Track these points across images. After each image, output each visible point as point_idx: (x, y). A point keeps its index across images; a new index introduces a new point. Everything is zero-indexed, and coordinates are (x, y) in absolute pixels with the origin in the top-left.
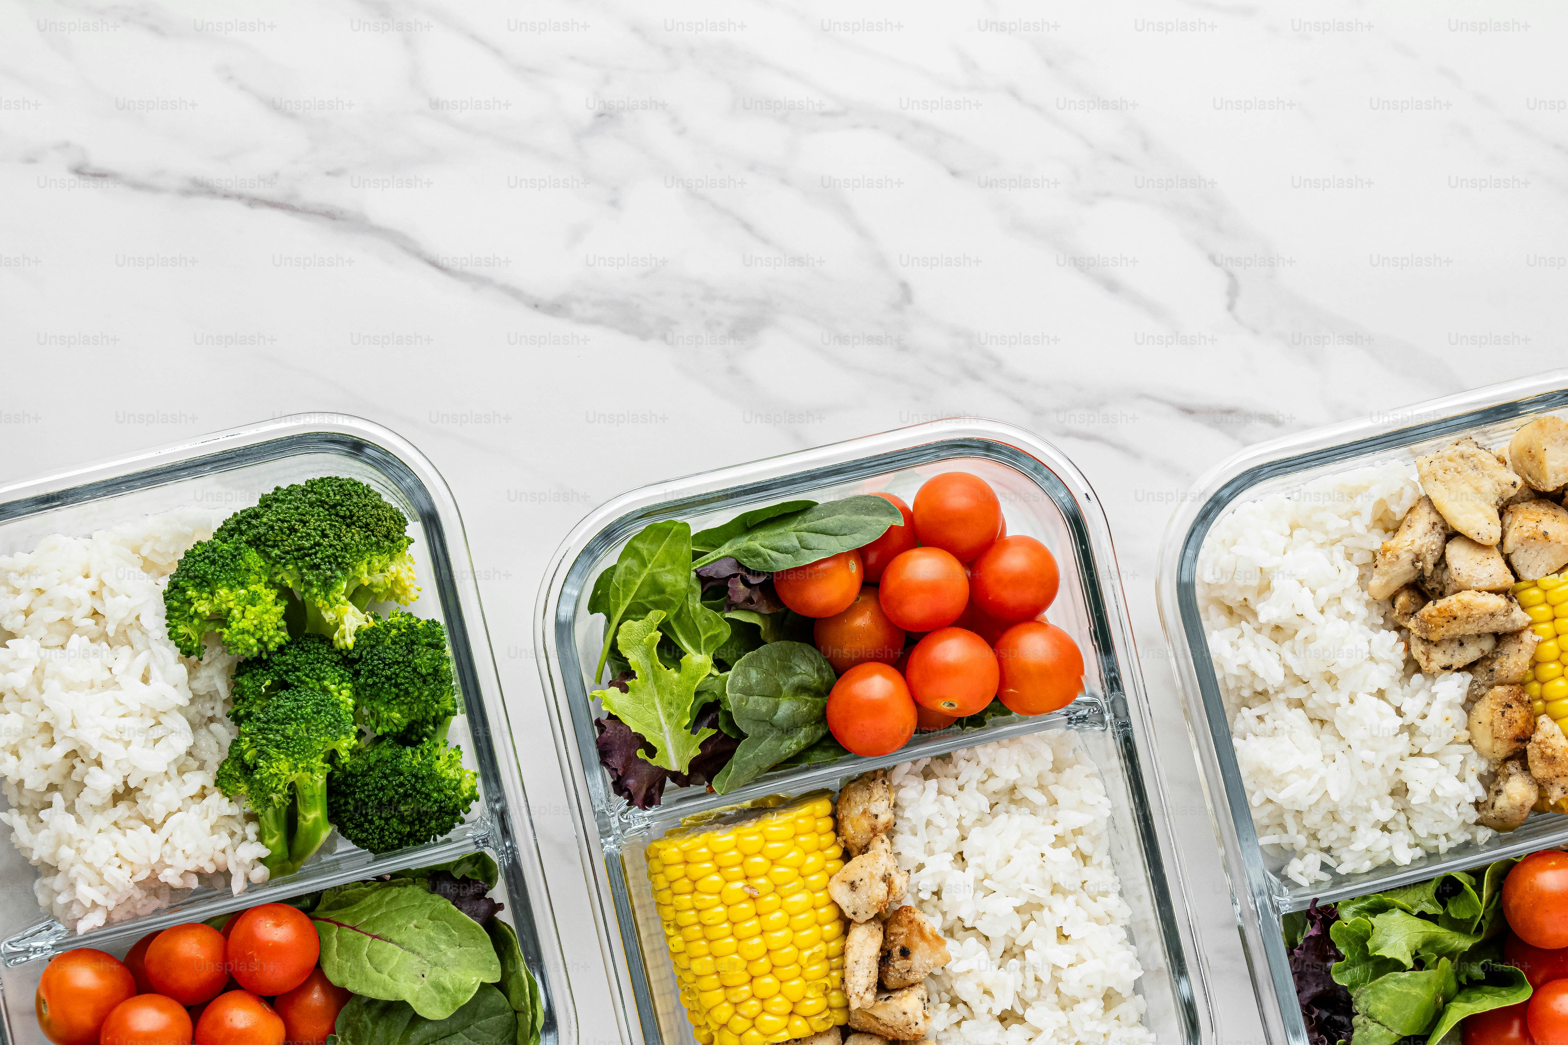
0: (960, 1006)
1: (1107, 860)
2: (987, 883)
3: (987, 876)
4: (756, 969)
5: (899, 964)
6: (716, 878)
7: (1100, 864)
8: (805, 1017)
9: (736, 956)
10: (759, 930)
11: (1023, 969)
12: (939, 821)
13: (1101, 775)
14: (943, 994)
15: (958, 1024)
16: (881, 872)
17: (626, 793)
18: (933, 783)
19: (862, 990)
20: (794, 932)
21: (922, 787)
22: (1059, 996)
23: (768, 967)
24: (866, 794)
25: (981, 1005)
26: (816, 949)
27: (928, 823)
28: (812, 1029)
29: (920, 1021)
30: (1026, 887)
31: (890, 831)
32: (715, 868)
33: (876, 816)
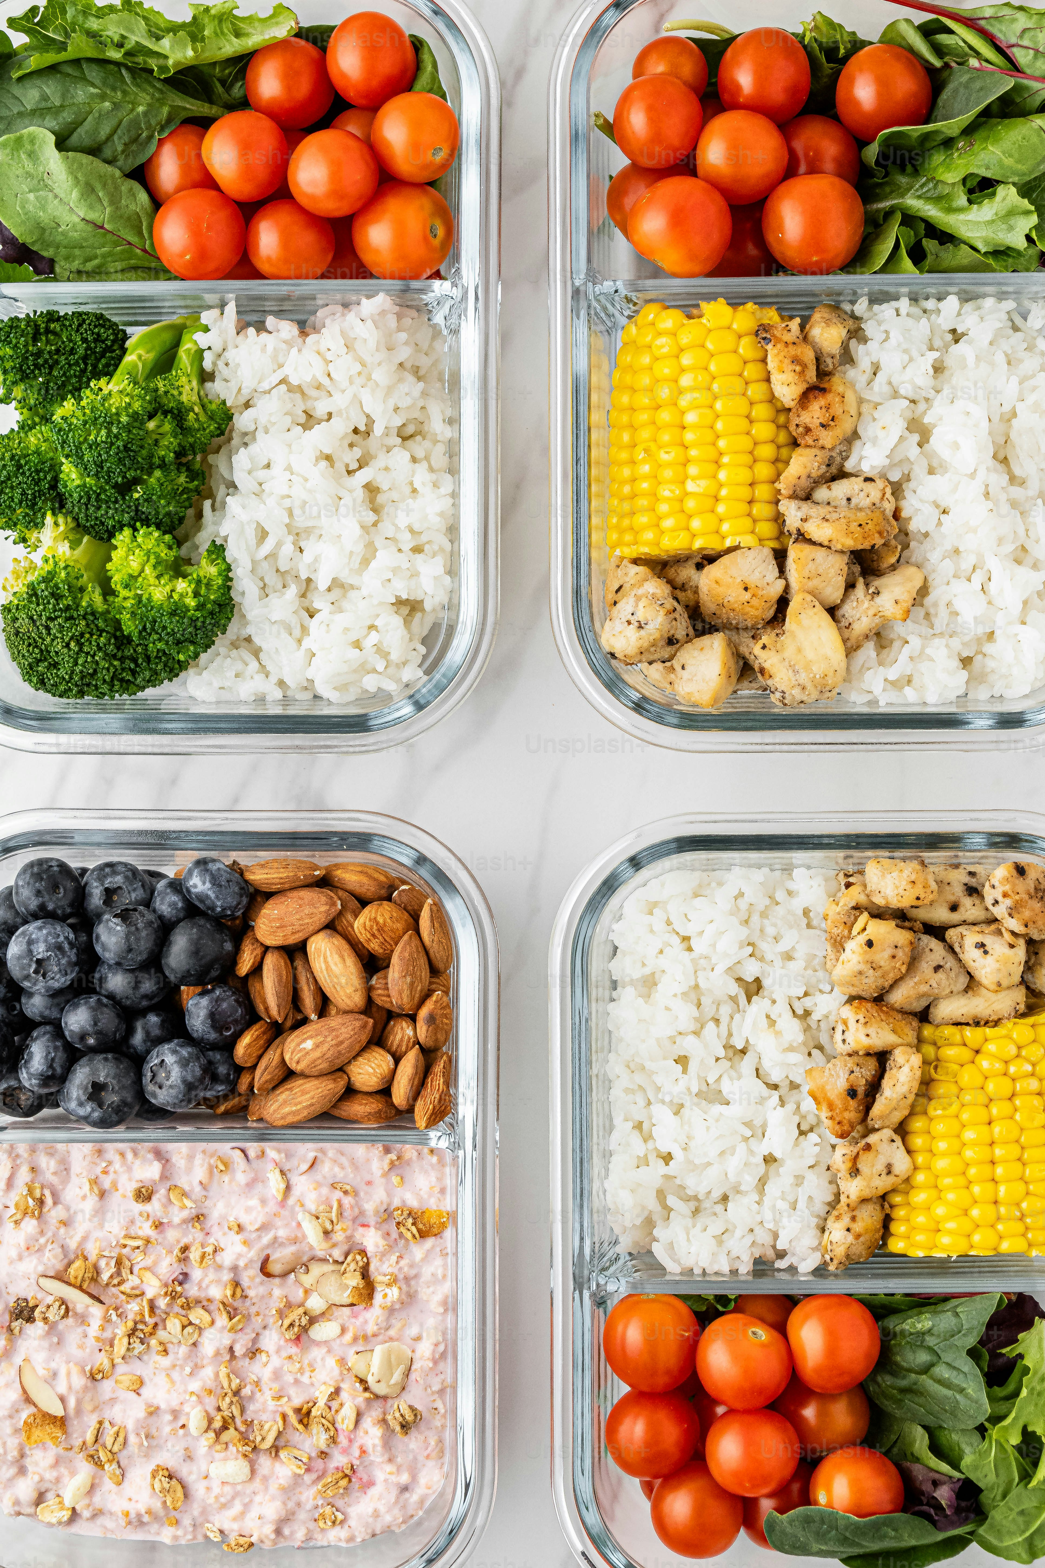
1: (617, 1121)
2: (749, 1134)
3: (746, 1139)
4: (1006, 1107)
5: (861, 1083)
7: (626, 1118)
8: (965, 1045)
9: (1025, 1125)
10: (995, 1147)
11: (730, 1035)
12: (783, 1206)
15: (806, 994)
16: (859, 1178)
18: (779, 1243)
19: (906, 1069)
20: (958, 1135)
21: (793, 1245)
22: (699, 1000)
23: (993, 1106)
24: (852, 1252)
25: (781, 1010)
27: (794, 1206)
28: (961, 1031)
30: (710, 1122)
31: (835, 1208)
33: (847, 1229)
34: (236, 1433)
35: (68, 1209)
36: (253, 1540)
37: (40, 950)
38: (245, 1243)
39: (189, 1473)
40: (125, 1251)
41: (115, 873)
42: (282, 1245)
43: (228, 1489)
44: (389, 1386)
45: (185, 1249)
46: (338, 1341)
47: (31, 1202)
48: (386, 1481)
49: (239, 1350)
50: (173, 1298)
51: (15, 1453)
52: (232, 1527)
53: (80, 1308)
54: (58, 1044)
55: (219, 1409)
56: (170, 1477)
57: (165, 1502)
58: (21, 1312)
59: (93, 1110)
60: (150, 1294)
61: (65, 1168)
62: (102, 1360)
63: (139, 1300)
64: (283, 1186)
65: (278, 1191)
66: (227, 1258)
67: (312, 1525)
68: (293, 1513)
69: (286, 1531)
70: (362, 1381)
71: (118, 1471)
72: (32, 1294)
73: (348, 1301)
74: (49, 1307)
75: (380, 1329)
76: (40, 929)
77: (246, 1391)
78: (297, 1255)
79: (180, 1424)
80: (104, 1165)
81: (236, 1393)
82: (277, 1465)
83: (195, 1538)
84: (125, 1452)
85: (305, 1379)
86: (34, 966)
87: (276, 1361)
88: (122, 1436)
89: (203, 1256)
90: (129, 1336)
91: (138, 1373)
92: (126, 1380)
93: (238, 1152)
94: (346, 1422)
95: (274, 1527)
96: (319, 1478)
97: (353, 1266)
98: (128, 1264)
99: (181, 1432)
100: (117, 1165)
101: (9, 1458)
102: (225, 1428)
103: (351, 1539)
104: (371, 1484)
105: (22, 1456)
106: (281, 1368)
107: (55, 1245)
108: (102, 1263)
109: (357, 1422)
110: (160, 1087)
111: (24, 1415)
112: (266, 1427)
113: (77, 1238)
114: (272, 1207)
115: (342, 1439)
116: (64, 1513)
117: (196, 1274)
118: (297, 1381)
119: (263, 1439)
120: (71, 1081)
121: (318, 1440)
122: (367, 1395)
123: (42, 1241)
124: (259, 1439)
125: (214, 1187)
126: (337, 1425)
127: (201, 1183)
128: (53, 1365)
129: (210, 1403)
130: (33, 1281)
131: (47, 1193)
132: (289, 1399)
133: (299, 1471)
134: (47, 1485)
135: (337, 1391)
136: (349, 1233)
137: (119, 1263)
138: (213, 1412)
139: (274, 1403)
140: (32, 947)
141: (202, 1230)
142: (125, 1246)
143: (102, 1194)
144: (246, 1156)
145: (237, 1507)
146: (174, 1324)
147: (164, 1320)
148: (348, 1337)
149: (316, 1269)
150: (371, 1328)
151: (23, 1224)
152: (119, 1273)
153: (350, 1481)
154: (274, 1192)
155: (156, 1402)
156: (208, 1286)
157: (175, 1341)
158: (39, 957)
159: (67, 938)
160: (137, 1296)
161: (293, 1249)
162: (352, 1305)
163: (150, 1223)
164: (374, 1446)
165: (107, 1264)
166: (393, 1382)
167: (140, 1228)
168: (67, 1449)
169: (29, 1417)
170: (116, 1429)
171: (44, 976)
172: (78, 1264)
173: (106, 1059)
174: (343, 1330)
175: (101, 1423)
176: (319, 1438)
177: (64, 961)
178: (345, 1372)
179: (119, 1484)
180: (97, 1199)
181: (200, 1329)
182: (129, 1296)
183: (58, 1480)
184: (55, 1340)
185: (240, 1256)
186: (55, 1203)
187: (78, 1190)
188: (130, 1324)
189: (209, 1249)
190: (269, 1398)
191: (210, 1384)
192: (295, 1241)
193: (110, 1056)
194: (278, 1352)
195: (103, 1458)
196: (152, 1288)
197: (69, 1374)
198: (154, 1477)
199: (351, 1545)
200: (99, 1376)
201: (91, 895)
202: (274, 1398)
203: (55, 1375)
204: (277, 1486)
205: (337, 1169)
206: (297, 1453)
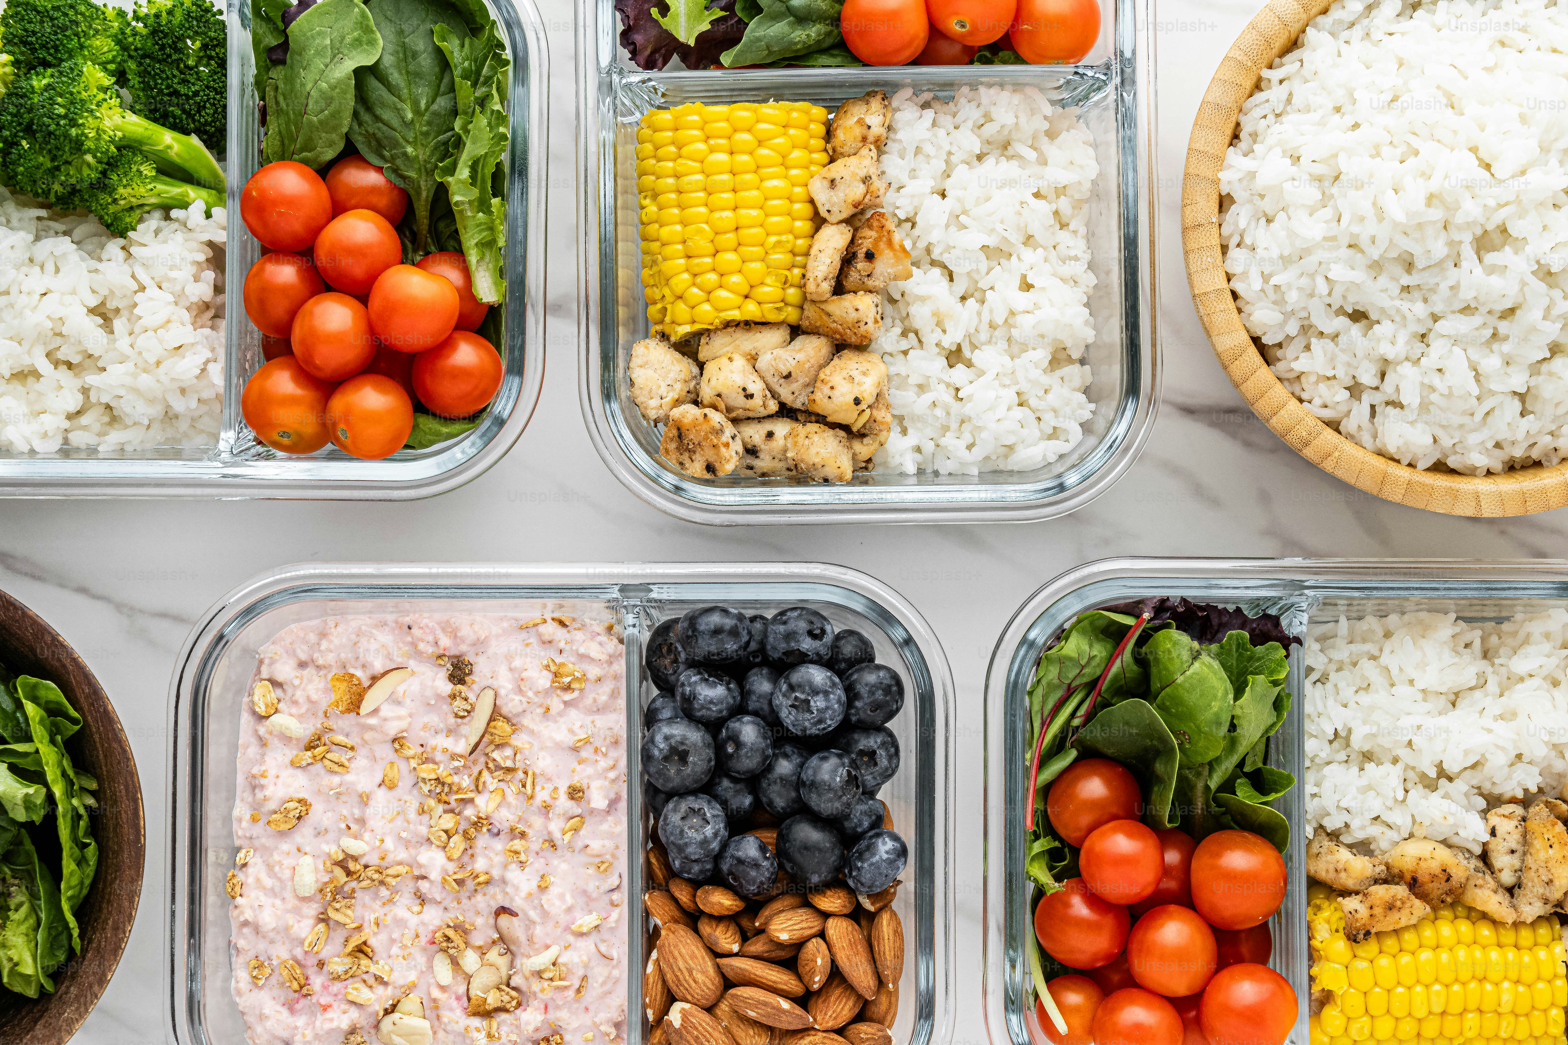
0: (912, 335)
1: (1083, 230)
2: (963, 218)
3: (965, 212)
4: (722, 243)
5: (861, 265)
6: (701, 146)
7: (1075, 232)
8: (759, 302)
9: (705, 226)
10: (732, 205)
11: (980, 312)
12: (928, 149)
13: (1095, 146)
14: (898, 322)
16: (863, 173)
17: (631, 47)
18: (929, 114)
19: (821, 276)
20: (767, 215)
21: (918, 114)
22: (1010, 341)
23: (734, 244)
24: (864, 108)
25: (931, 337)
26: (784, 238)
27: (918, 151)
28: (763, 316)
29: (871, 324)
30: (999, 227)
31: (880, 146)
32: (703, 137)
33: (869, 127)
34: (342, 882)
35: (560, 714)
36: (239, 899)
37: (818, 703)
38: (530, 895)
39: (304, 835)
40: (520, 775)
41: (890, 758)
42: (528, 928)
43: (287, 873)
44: (389, 1033)
45: (523, 835)
46: (432, 981)
47: (568, 679)
48: (296, 1028)
49: (424, 885)
50: (475, 824)
51: (321, 662)
52: (249, 877)
53: (464, 730)
54: (725, 713)
55: (366, 867)
56: (299, 818)
57: (276, 812)
58: (460, 669)
59: (661, 750)
60: (480, 800)
61: (600, 710)
62: (412, 750)
63: (473, 787)
64: (585, 930)
65: (581, 926)
66: (514, 874)
67: (251, 954)
68: (264, 937)
69: (245, 930)
70: (394, 1007)
71: (304, 763)
72: (477, 679)
73: (472, 993)
74: (466, 699)
75: (445, 1024)
76: (839, 701)
77: (384, 892)
78: (516, 942)
79: (351, 825)
80: (604, 749)
81: (382, 883)
82: (311, 922)
83: (239, 837)
84: (323, 772)
85: (395, 950)
86: (802, 697)
87: (413, 921)
88: (340, 769)
89: (517, 853)
90: (437, 779)
91: (400, 784)
92: (393, 774)
93: (617, 882)
94: (355, 993)
95: (250, 920)
96: (298, 963)
97: (506, 998)
98: (509, 777)
99: (343, 826)
100: (603, 763)
101: (315, 655)
102: (349, 873)
103: (239, 993)
104: (292, 1010)
105: (318, 668)
106: (406, 927)
107: (525, 705)
108: (508, 752)
109: (353, 1003)
110: (683, 818)
111: (359, 673)
112: (349, 912)
113: (532, 726)
114: (563, 919)
115: (337, 987)
116: (263, 708)
117: (498, 845)
118: (393, 941)
119: (337, 910)
120: (689, 726)
121: (336, 963)
122: (381, 1013)
123: (530, 694)
124: (338, 906)
125: (583, 859)
126: (351, 980)
127: (587, 846)
128: (408, 701)
129: (373, 859)
130: (489, 682)
131: (576, 694)
132: (375, 934)
133: (306, 944)
134: (290, 692)
135: (385, 984)
136: (540, 995)
137: (509, 770)
138: (363, 861)
139: (372, 920)
140: (821, 695)
141: (542, 849)
142: (526, 773)
143: (575, 749)
144: (612, 890)
145: (268, 882)
146: (448, 822)
147: (452, 811)
148: (436, 993)
149: (502, 962)
150: (446, 1016)
151: (545, 672)
152: (498, 767)
153: (295, 991)
154: (579, 922)
155: (372, 803)
156: (486, 856)
157: (433, 822)
158: (812, 703)
159: (830, 726)
160: (477, 786)
161: (523, 938)
162: (469, 999)
163: (547, 799)
164: (331, 1020)
165: (507, 757)
166: (394, 1037)
167: (543, 788)
168: (326, 713)
169: (358, 679)
170: (346, 763)
171: (792, 706)
172: (508, 728)
173: (710, 761)
174: (443, 988)
175: (352, 748)
176: (338, 965)
177: (807, 724)
178: (403, 990)
179: (292, 763)
180: (571, 744)
181: (445, 847)
182: (477, 779)
183: (295, 703)
184: (433, 702)
185: (517, 888)
186: (565, 703)
187: (578, 724)
188: (449, 780)
189: (523, 857)
190: (377, 915)
191: (391, 858)
192: (530, 940)
193: (713, 763)
194: (423, 923)
195: (317, 751)
196: (484, 804)
197: (399, 718)
198: (300, 801)
199: (233, 992)
200: (397, 746)
201: (868, 737)
202: (377, 919)
203: (398, 703)
204: (291, 923)
205: (600, 980)
206: (322, 940)
